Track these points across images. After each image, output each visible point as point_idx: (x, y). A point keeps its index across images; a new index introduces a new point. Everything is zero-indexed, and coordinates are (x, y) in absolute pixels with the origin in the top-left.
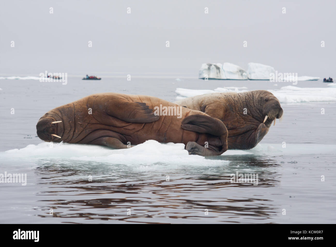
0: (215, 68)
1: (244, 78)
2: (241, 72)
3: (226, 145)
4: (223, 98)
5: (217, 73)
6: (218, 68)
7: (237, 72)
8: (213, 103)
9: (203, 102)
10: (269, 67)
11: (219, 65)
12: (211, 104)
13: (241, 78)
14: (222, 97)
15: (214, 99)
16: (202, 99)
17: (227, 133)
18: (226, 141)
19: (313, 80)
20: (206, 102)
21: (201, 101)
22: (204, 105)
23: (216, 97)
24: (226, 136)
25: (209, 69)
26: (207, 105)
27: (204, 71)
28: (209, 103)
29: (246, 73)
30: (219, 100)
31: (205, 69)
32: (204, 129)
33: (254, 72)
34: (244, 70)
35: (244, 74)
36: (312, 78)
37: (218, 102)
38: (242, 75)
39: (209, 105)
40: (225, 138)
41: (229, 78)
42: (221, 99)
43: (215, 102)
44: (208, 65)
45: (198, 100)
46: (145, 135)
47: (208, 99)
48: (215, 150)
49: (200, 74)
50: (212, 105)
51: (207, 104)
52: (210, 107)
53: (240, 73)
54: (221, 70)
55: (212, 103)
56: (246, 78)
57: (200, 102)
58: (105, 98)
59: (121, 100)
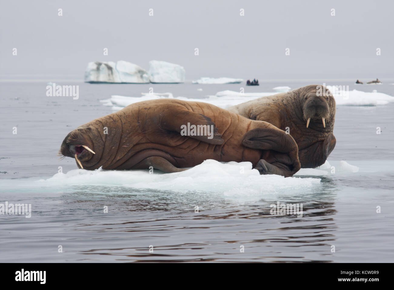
0: (106, 69)
1: (145, 81)
2: (141, 73)
3: (297, 164)
4: (273, 103)
5: (109, 75)
6: (110, 68)
7: (136, 73)
8: (264, 112)
9: (252, 111)
10: (177, 65)
11: (111, 64)
12: (262, 114)
13: (140, 81)
14: (271, 103)
15: (263, 107)
16: (249, 107)
17: (297, 148)
18: (296, 158)
19: (234, 83)
20: (256, 112)
21: (248, 109)
22: (253, 115)
23: (264, 104)
24: (296, 152)
25: (98, 69)
26: (258, 115)
27: (92, 73)
28: (259, 113)
29: (147, 74)
30: (269, 107)
31: (93, 70)
32: (268, 144)
33: (158, 74)
34: (144, 70)
35: (145, 75)
36: (233, 80)
37: (269, 109)
38: (142, 77)
39: (260, 115)
40: (296, 154)
41: (124, 81)
42: (271, 105)
43: (265, 110)
44: (96, 64)
45: (244, 109)
46: (201, 153)
47: (256, 107)
48: (286, 168)
49: (86, 77)
50: (264, 114)
51: (257, 113)
52: (262, 117)
53: (139, 75)
54: (114, 70)
55: (262, 112)
56: (148, 81)
57: (247, 111)
58: (159, 108)
59: (179, 108)
